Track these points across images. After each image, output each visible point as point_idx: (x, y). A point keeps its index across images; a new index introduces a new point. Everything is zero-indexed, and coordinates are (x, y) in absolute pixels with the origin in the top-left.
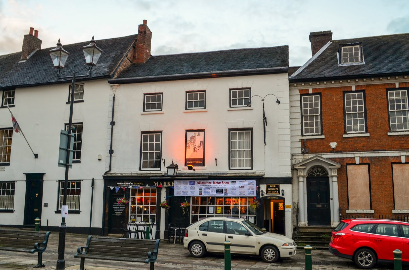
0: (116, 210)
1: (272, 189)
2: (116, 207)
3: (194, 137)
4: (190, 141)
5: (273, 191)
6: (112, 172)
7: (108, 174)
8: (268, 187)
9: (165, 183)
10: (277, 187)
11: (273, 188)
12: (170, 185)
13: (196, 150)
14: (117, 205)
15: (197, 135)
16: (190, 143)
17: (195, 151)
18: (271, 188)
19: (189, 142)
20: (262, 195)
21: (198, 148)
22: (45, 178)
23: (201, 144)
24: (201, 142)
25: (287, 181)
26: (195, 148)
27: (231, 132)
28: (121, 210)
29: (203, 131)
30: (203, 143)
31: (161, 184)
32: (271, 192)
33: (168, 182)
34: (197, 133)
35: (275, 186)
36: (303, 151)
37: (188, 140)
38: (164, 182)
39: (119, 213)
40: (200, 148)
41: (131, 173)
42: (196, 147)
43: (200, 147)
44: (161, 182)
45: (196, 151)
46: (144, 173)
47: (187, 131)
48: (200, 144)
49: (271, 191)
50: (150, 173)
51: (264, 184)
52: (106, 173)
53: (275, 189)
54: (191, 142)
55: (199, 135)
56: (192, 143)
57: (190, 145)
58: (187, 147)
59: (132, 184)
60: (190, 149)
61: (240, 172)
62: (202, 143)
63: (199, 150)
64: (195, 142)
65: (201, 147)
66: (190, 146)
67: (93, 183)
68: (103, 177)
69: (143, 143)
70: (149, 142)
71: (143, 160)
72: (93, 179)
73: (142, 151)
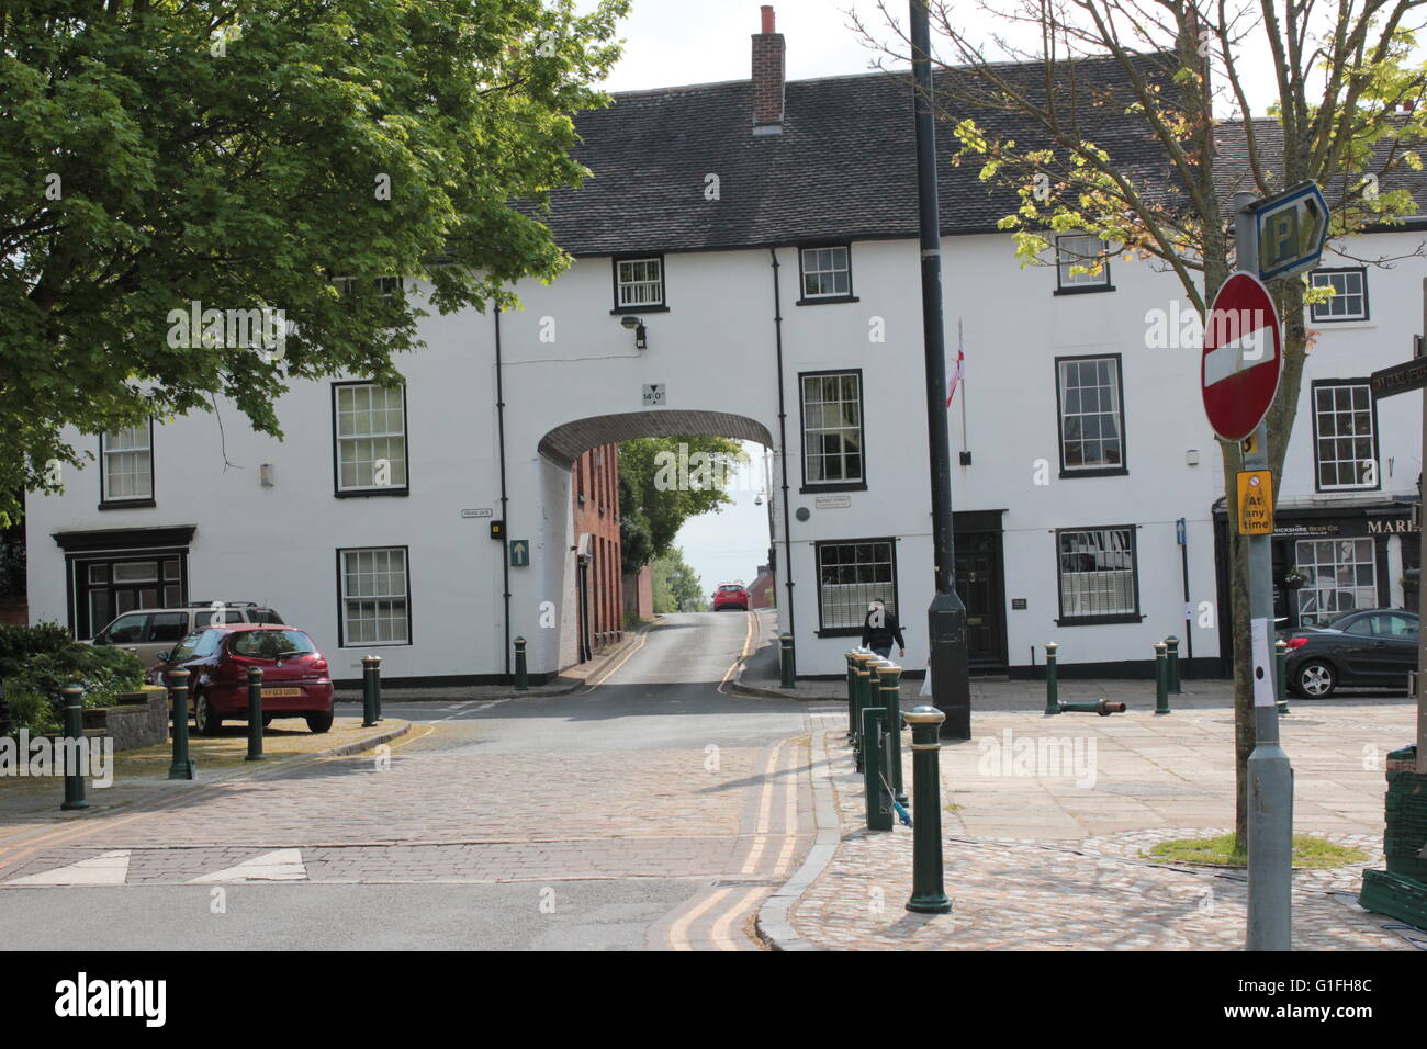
9: (1400, 524)
22: (1006, 523)
31: (1390, 528)
33: (1409, 522)
38: (1398, 522)
41: (1293, 498)
44: (1388, 523)
46: (1334, 498)
50: (1351, 497)
52: (1216, 505)
59: (1305, 529)
67: (1184, 533)
68: (1214, 513)
69: (1317, 413)
70: (1335, 408)
71: (1320, 462)
72: (1183, 523)
73: (1319, 438)
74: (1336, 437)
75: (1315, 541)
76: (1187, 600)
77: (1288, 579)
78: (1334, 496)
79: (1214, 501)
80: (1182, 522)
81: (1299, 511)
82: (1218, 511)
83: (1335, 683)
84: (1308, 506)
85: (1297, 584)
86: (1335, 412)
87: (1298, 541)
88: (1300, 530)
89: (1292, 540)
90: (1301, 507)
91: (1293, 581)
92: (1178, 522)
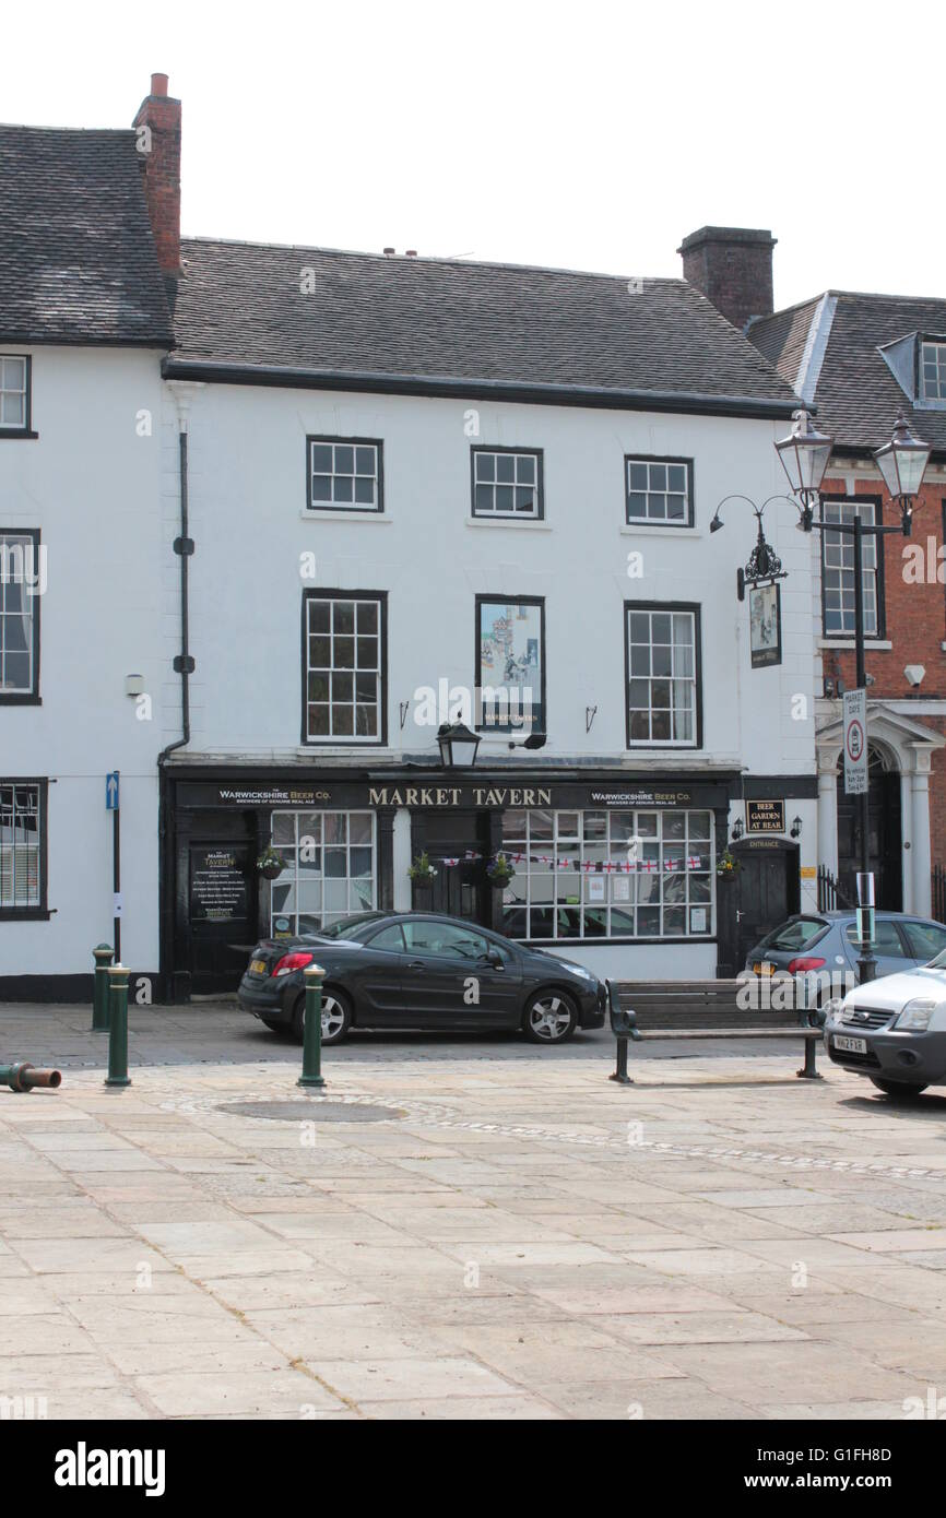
0: (206, 899)
1: (763, 816)
2: (206, 886)
3: (508, 622)
4: (491, 636)
5: (767, 821)
6: (190, 748)
7: (178, 758)
8: (753, 809)
9: (412, 793)
10: (778, 808)
11: (765, 811)
12: (431, 803)
13: (514, 671)
14: (212, 879)
15: (519, 618)
16: (492, 646)
17: (511, 676)
18: (762, 811)
19: (488, 641)
20: (736, 835)
21: (522, 666)
23: (533, 651)
24: (531, 644)
25: (806, 787)
26: (511, 665)
27: (630, 612)
28: (228, 899)
29: (539, 601)
30: (540, 647)
31: (399, 798)
32: (761, 827)
33: (423, 791)
34: (516, 608)
35: (771, 807)
36: (829, 688)
37: (486, 635)
38: (409, 791)
39: (219, 909)
40: (528, 666)
41: (269, 751)
42: (516, 662)
43: (528, 661)
44: (397, 792)
45: (517, 676)
46: (325, 754)
47: (482, 599)
48: (529, 652)
49: (762, 821)
50: (347, 753)
51: (740, 798)
52: (164, 756)
53: (771, 815)
54: (498, 642)
55: (522, 616)
56: (499, 646)
57: (492, 650)
58: (483, 660)
59: (285, 795)
60: (491, 666)
61: (667, 757)
62: (536, 648)
63: (526, 674)
64: (511, 642)
65: (533, 660)
66: (494, 654)
67: (117, 793)
68: (161, 767)
69: (309, 634)
70: (332, 631)
71: (309, 703)
72: (117, 778)
73: (309, 669)
74: (332, 669)
75: (297, 812)
76: (117, 889)
77: (260, 865)
78: (326, 751)
79: (161, 750)
80: (115, 776)
81: (279, 768)
82: (167, 763)
83: (350, 1021)
84: (286, 764)
85: (273, 872)
86: (332, 635)
87: (274, 812)
88: (279, 796)
89: (267, 809)
90: (280, 764)
91: (265, 868)
92: (109, 777)
